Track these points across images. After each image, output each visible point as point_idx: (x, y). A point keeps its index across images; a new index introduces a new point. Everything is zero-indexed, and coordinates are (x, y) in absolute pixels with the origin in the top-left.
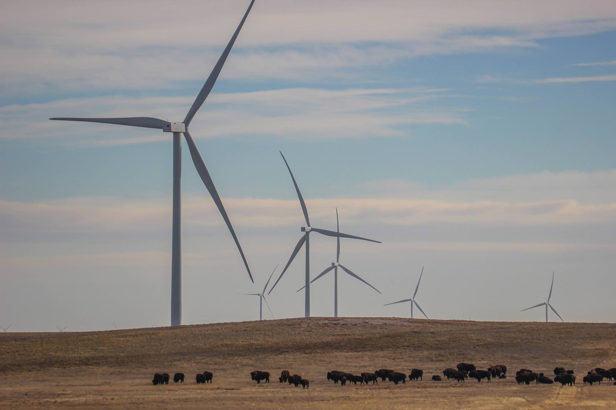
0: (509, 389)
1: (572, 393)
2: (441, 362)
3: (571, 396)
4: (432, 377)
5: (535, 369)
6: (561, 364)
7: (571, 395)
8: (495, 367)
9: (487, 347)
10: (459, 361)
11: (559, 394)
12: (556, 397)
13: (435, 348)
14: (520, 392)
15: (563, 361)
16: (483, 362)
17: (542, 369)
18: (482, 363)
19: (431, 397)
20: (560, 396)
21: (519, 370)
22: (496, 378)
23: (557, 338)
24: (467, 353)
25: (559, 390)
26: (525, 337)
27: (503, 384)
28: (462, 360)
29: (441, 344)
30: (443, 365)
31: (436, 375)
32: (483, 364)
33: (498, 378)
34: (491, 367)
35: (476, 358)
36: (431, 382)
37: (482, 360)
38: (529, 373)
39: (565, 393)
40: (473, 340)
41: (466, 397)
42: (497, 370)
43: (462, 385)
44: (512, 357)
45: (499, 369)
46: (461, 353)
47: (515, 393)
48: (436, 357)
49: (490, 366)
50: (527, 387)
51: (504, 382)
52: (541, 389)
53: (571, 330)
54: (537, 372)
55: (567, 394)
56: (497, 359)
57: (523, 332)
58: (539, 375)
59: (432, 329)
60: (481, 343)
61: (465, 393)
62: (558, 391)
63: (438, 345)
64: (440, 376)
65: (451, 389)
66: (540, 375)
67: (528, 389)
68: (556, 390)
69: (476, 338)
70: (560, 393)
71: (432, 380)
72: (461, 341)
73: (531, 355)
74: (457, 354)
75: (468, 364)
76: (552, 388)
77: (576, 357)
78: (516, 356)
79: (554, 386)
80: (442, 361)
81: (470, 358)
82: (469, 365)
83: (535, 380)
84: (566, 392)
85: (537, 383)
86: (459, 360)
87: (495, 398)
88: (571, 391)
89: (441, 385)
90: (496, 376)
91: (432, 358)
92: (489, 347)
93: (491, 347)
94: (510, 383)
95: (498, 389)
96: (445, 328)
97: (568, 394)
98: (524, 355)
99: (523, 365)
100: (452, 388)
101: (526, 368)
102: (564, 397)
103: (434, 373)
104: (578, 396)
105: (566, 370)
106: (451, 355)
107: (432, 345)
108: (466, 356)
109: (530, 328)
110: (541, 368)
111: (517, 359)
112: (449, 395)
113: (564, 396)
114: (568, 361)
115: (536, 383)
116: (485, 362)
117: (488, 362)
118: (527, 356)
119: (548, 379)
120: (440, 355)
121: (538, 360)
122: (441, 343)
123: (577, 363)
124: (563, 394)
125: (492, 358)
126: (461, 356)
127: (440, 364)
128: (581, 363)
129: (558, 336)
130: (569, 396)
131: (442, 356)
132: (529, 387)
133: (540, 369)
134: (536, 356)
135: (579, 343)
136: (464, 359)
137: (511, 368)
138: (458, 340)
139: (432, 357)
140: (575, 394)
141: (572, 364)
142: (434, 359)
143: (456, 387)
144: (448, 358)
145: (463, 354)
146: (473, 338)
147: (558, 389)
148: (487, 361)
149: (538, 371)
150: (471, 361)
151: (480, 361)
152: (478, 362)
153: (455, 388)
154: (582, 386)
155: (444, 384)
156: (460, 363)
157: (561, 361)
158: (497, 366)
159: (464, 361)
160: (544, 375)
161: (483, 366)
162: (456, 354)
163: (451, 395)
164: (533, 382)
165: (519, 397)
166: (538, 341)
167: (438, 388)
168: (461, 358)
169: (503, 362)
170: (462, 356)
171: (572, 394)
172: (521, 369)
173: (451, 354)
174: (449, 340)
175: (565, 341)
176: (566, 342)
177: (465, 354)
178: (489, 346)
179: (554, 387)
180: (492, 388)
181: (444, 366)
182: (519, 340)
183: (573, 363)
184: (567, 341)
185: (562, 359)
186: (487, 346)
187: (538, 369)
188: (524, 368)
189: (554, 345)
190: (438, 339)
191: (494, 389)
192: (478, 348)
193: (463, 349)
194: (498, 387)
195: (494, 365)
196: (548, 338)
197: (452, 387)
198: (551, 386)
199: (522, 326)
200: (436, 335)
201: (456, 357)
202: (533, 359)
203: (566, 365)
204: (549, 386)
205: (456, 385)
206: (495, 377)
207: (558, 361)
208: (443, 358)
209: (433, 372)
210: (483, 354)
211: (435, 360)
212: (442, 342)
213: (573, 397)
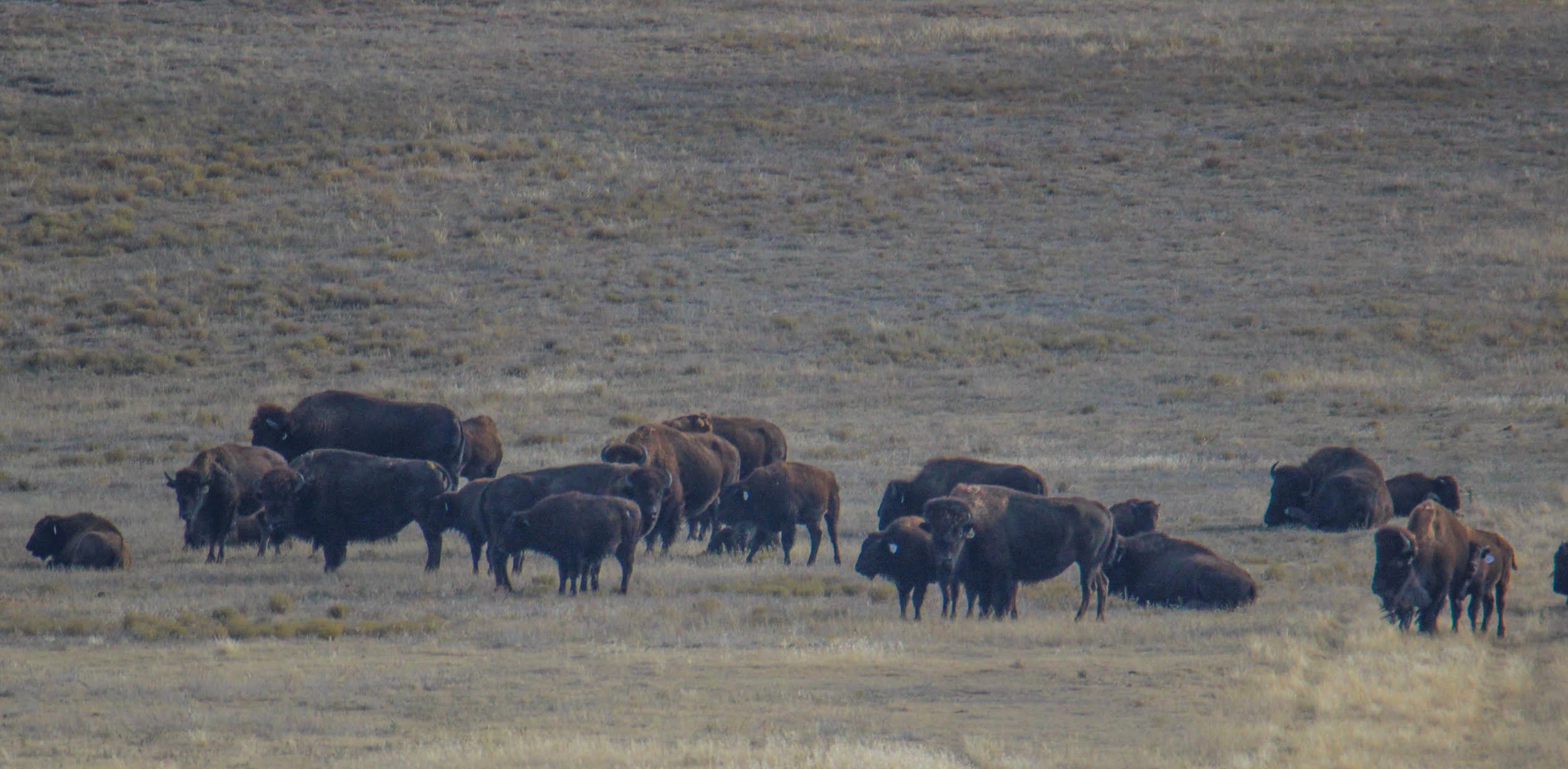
0: (803, 657)
1: (1436, 703)
2: (119, 379)
3: (1433, 736)
4: (28, 533)
5: (1073, 462)
6: (1335, 408)
7: (1435, 723)
8: (669, 431)
9: (598, 235)
10: (305, 375)
11: (1307, 712)
12: (1277, 740)
13: (64, 240)
14: (925, 693)
15: (1351, 379)
16: (549, 384)
17: (1138, 461)
18: (539, 397)
19: (22, 738)
20: (1318, 734)
21: (911, 472)
22: (676, 547)
23: (1297, 153)
24: (392, 293)
25: (1314, 679)
26: (977, 135)
27: (750, 603)
28: (341, 363)
29: (120, 198)
30: (148, 406)
31: (66, 508)
32: (552, 405)
33: (696, 547)
34: (632, 438)
35: (477, 350)
36: (25, 577)
37: (538, 363)
38: (1004, 496)
39: (1375, 709)
40: (447, 155)
41: (373, 740)
42: (692, 469)
43: (335, 613)
44: (841, 335)
45: (708, 453)
46: (328, 287)
47: (873, 696)
48: (72, 329)
49: (624, 423)
50: (989, 641)
51: (755, 589)
52: (1137, 662)
53: (1446, 72)
54: (1085, 491)
55: (1386, 716)
56: (691, 359)
57: (963, 86)
58: (1109, 523)
59: (37, 42)
60: (532, 194)
61: (362, 700)
62: (1297, 680)
63: (89, 205)
64: (107, 526)
65: (222, 652)
66: (1123, 528)
67: (1003, 660)
68: (1282, 668)
69: (481, 138)
70: (1326, 698)
71: (28, 566)
72: (333, 167)
73: (1037, 319)
74: (292, 303)
75: (400, 399)
76: (1235, 650)
77: (1490, 341)
78: (878, 326)
79: (1261, 630)
80: (136, 366)
81: (417, 339)
82: (407, 411)
83: (1073, 571)
84: (1381, 692)
85: (1094, 601)
86: (306, 361)
87: (672, 744)
88: (1428, 681)
89: (117, 608)
90: (684, 527)
91: (33, 333)
92: (612, 237)
93: (634, 237)
94: (819, 603)
95: (690, 658)
96: (163, 35)
97: (1403, 717)
98: (965, 322)
99: (953, 423)
100: (230, 645)
101: (985, 450)
102: (1360, 744)
103: (48, 486)
104: (1499, 735)
105: (1391, 470)
106: (226, 311)
107: (28, 206)
108: (374, 321)
109: (1022, 48)
110: (1133, 451)
111: (894, 357)
112: (196, 712)
113: (1360, 730)
114: (1401, 377)
115: (1078, 596)
116: (575, 385)
117: (597, 381)
118: (988, 327)
119: (1200, 558)
120: (109, 309)
121: (1101, 370)
122: (120, 185)
123: (1494, 402)
124: (1355, 711)
125: (644, 348)
126: (328, 327)
127: (116, 405)
128: (1543, 401)
129: (1305, 131)
130: (1407, 734)
131: (138, 321)
132: (1009, 642)
133: (1126, 463)
134: (1084, 334)
135: (1524, 201)
136: (357, 350)
137: (836, 444)
138: (302, 157)
139: (36, 323)
140: (1471, 711)
141: (1444, 413)
142: (53, 345)
143: (279, 633)
144: (198, 336)
145: (347, 302)
146: (453, 142)
147: (1303, 661)
148: (591, 375)
149: (1107, 479)
150: (429, 377)
151: (516, 371)
152: (498, 386)
153: (260, 644)
154: (1538, 639)
155: (152, 607)
156: (314, 389)
157: (1334, 378)
158: (693, 424)
159: (355, 368)
160: (1160, 525)
161: (553, 424)
162: (275, 302)
163: (226, 713)
164: (1045, 585)
165: (910, 738)
166: (1106, 173)
167: (93, 640)
168: (331, 338)
169: (755, 385)
170: (338, 321)
171: (1439, 713)
172: (928, 456)
173: (232, 296)
174: (210, 156)
175: (1382, 178)
176: (1391, 190)
177: (366, 304)
178: (611, 227)
179: (1256, 644)
180: (640, 654)
181: (151, 419)
182: (913, 166)
183: (1456, 401)
184: (1401, 179)
185: (1341, 364)
186: (600, 224)
187: (1103, 463)
188: (964, 449)
189: (1270, 216)
190: (91, 145)
191: (659, 658)
192: (498, 239)
193: (353, 255)
194: (695, 636)
195: (660, 417)
196: (1212, 147)
197: (237, 635)
198: (1235, 633)
199: (950, 25)
200: (75, 102)
201: (279, 331)
202: (1051, 359)
203: (1385, 426)
204: (1208, 634)
205: (278, 619)
206: (668, 540)
207: (1304, 384)
208: (140, 339)
209: (44, 475)
210: (545, 307)
211: (58, 361)
212: (140, 175)
213: (1450, 743)
